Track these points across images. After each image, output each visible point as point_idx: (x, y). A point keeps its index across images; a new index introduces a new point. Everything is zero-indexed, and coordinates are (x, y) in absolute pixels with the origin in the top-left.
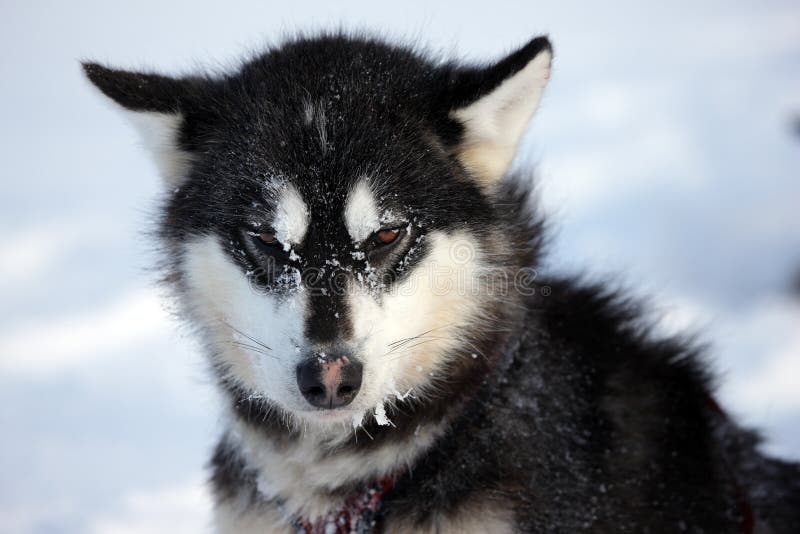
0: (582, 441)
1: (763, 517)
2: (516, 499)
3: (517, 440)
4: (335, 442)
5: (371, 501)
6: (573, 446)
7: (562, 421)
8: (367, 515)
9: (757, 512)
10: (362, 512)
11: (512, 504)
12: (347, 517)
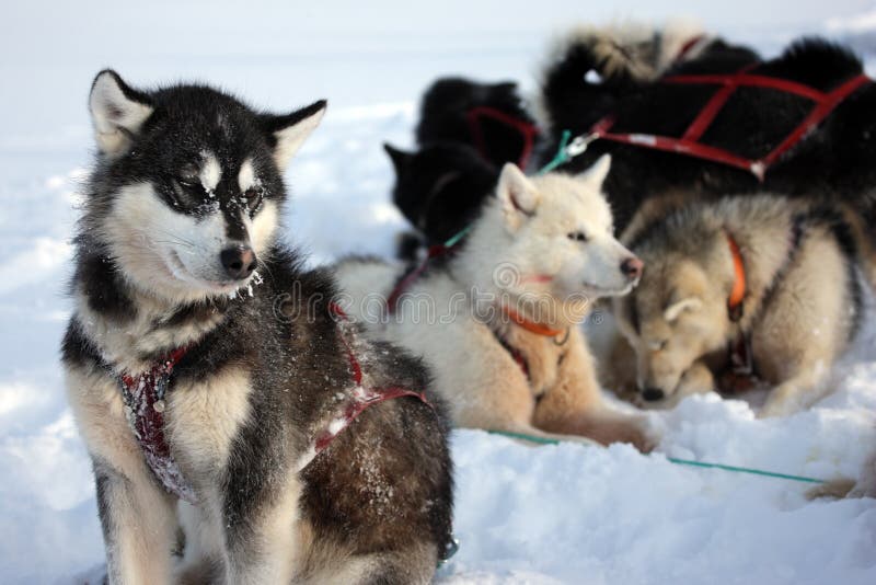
0: (279, 333)
1: (367, 372)
2: (251, 365)
3: (252, 334)
4: (163, 320)
5: (168, 367)
6: (276, 336)
7: (271, 323)
8: (164, 376)
9: (363, 369)
10: (161, 375)
11: (249, 368)
12: (153, 378)
